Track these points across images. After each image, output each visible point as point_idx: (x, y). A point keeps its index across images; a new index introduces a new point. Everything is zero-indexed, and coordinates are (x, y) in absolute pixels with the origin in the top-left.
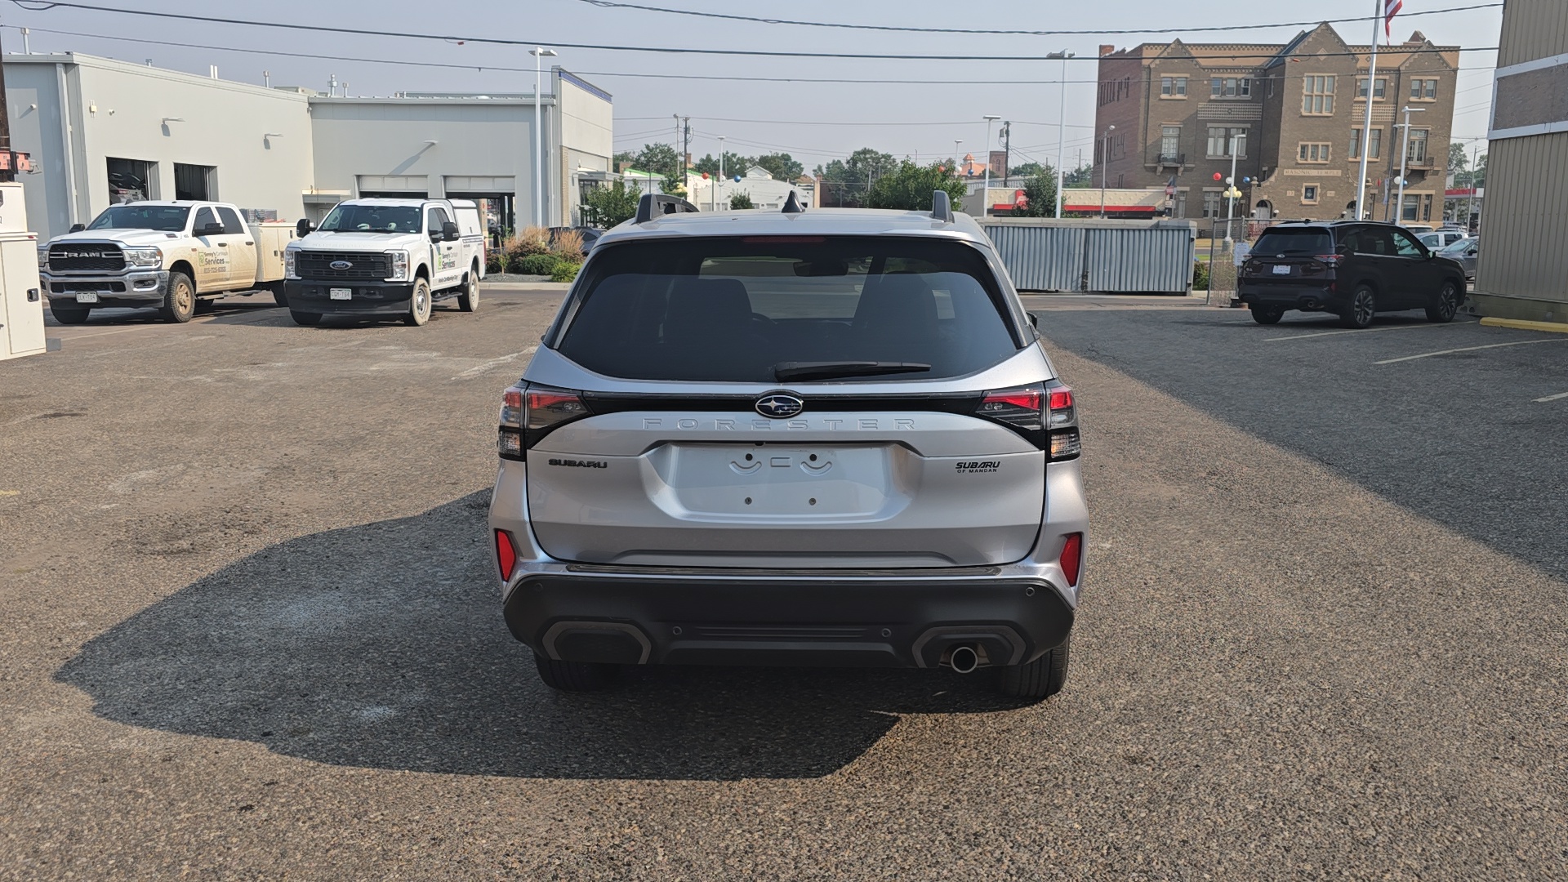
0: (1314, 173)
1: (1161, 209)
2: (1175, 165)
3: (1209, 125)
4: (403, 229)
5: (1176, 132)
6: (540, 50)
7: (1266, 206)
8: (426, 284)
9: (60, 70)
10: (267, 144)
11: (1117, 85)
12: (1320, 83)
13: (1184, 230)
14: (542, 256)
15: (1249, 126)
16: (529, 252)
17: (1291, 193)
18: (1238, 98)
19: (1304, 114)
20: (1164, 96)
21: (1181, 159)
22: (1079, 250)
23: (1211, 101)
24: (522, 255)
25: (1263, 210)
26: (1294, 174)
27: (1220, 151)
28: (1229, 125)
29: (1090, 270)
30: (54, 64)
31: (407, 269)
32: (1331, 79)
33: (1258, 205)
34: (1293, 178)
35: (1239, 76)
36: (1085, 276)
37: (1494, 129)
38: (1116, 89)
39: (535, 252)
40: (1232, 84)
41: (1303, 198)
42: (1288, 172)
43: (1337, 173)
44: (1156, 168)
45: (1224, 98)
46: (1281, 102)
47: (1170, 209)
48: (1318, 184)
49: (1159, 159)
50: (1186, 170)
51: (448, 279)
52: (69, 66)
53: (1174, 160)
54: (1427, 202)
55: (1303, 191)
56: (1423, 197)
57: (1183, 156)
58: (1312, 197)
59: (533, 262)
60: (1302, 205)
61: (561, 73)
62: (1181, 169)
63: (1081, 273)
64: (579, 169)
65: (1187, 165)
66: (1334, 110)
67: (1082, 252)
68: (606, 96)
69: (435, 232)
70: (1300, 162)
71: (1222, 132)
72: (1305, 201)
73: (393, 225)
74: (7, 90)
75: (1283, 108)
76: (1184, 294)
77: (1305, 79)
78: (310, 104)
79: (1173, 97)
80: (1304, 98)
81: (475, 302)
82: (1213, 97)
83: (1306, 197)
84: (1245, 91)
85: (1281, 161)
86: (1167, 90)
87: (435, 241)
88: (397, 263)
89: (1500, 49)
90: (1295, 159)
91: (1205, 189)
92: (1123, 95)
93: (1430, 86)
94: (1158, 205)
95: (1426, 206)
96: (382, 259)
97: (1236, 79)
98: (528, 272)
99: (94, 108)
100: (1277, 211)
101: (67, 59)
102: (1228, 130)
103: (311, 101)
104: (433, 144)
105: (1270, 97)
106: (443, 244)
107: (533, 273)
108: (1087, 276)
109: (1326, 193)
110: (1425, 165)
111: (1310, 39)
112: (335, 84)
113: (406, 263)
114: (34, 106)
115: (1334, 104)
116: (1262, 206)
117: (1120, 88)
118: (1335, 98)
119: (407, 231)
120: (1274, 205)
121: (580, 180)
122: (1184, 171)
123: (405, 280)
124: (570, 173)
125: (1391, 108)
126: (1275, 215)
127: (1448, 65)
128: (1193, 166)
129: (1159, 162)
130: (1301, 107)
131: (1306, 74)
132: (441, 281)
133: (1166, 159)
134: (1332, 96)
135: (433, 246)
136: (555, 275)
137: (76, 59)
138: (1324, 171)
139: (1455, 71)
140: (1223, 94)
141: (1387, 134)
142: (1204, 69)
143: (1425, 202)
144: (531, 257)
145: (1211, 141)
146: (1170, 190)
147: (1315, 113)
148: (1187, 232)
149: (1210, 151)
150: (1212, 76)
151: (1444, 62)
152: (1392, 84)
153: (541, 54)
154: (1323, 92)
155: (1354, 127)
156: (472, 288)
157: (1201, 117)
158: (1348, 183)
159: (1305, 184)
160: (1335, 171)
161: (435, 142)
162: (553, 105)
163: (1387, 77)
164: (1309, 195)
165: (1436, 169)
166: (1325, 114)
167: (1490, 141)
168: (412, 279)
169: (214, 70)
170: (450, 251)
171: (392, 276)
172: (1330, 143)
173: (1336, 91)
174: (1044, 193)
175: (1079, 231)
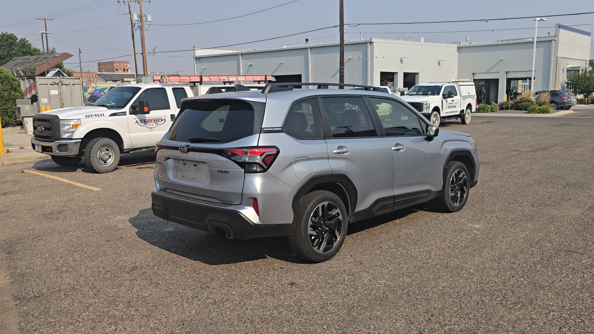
4: (433, 94)
6: (538, 19)
8: (438, 114)
9: (368, 44)
10: (439, 64)
14: (528, 103)
16: (523, 101)
24: (520, 102)
30: (367, 43)
31: (428, 108)
39: (526, 101)
51: (451, 112)
52: (371, 43)
59: (523, 105)
61: (560, 26)
64: (567, 66)
68: (588, 34)
69: (445, 95)
73: (430, 93)
74: (345, 53)
78: (458, 48)
81: (468, 121)
87: (444, 98)
88: (425, 106)
96: (419, 105)
98: (521, 109)
99: (377, 56)
101: (370, 41)
103: (458, 47)
104: (503, 60)
106: (449, 100)
107: (523, 110)
112: (468, 40)
113: (428, 106)
114: (361, 57)
119: (434, 95)
121: (567, 71)
123: (427, 112)
124: (562, 68)
132: (447, 113)
135: (443, 100)
136: (529, 111)
137: (373, 40)
144: (523, 103)
153: (538, 21)
156: (467, 116)
161: (503, 59)
162: (555, 40)
168: (430, 112)
169: (422, 39)
170: (453, 102)
171: (422, 111)
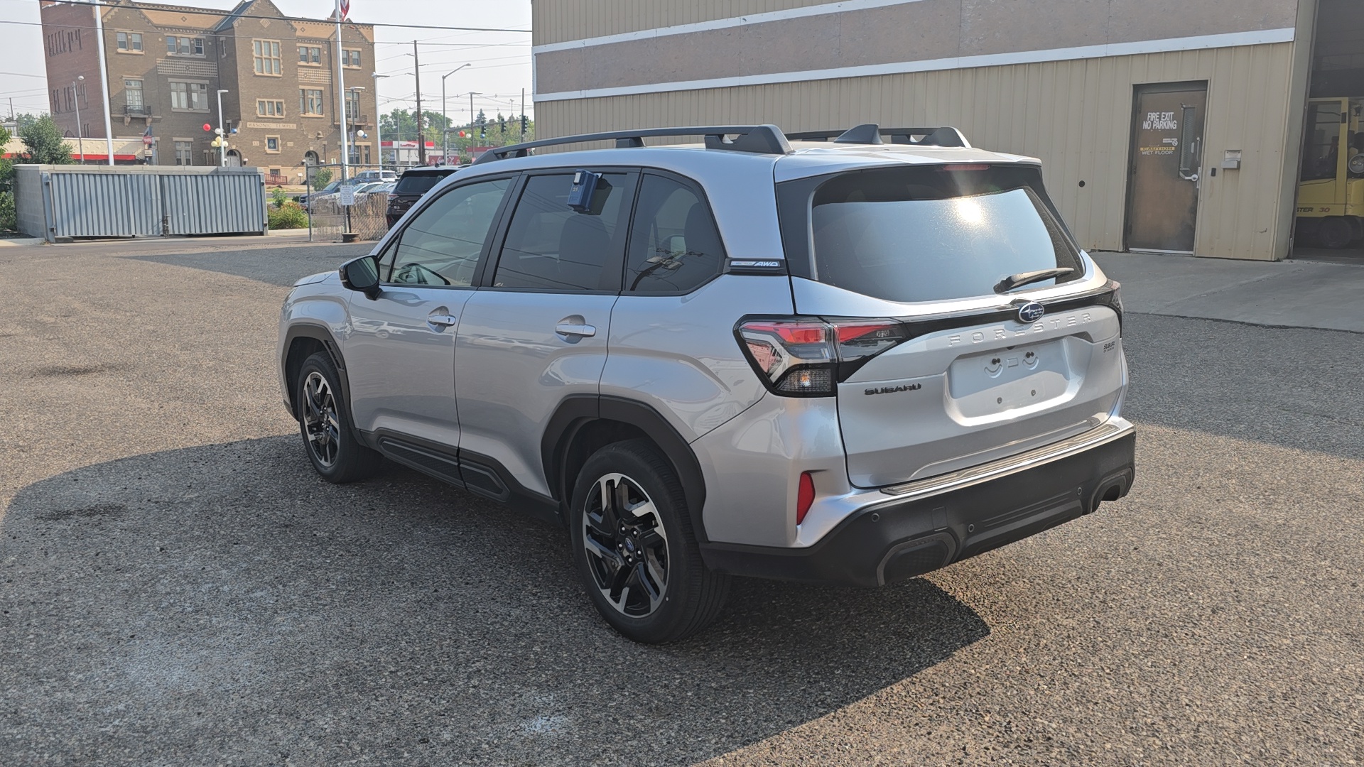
0: (273, 126)
1: (142, 157)
2: (142, 116)
3: (170, 80)
5: (138, 86)
7: (235, 155)
11: (66, 36)
12: (267, 47)
13: (255, 176)
15: (207, 82)
17: (256, 143)
18: (193, 56)
19: (257, 74)
20: (120, 50)
21: (148, 110)
22: (156, 196)
23: (168, 57)
25: (233, 158)
26: (256, 127)
27: (184, 104)
28: (189, 81)
29: (169, 215)
32: (276, 44)
33: (228, 154)
34: (256, 130)
35: (192, 36)
36: (165, 220)
37: (537, 93)
38: (66, 40)
40: (185, 43)
41: (267, 148)
42: (251, 125)
43: (293, 126)
44: (123, 118)
45: (179, 55)
46: (235, 62)
47: (150, 158)
48: (278, 136)
49: (126, 110)
50: (154, 121)
53: (140, 112)
54: (367, 152)
55: (266, 141)
56: (363, 148)
57: (149, 107)
58: (275, 147)
60: (267, 154)
62: (149, 120)
63: (160, 217)
65: (154, 117)
66: (282, 72)
67: (159, 197)
70: (260, 116)
71: (183, 87)
72: (269, 151)
75: (238, 68)
76: (261, 234)
77: (253, 42)
79: (130, 52)
80: (254, 59)
82: (169, 54)
83: (269, 147)
84: (199, 50)
85: (243, 115)
86: (123, 45)
89: (533, 31)
90: (255, 113)
91: (175, 139)
92: (75, 46)
93: (355, 56)
94: (138, 153)
95: (366, 155)
97: (189, 38)
100: (246, 160)
102: (188, 85)
105: (223, 57)
108: (167, 220)
109: (286, 144)
110: (360, 122)
111: (253, 8)
115: (282, 67)
116: (232, 155)
117: (70, 39)
118: (281, 61)
120: (243, 154)
122: (152, 122)
125: (326, 72)
126: (245, 163)
127: (366, 40)
128: (160, 117)
129: (126, 113)
130: (254, 68)
131: (254, 39)
133: (132, 111)
134: (279, 60)
138: (281, 124)
139: (373, 44)
140: (180, 51)
141: (327, 94)
142: (157, 27)
143: (364, 152)
145: (174, 95)
146: (148, 140)
147: (265, 74)
148: (257, 177)
149: (175, 104)
150: (166, 34)
151: (363, 37)
152: (325, 52)
154: (270, 55)
155: (301, 87)
157: (160, 71)
158: (303, 135)
159: (267, 136)
160: (291, 125)
163: (320, 46)
164: (272, 145)
165: (369, 125)
166: (275, 74)
167: (535, 103)
172: (283, 100)
173: (281, 55)
174: (48, 141)
175: (153, 178)
